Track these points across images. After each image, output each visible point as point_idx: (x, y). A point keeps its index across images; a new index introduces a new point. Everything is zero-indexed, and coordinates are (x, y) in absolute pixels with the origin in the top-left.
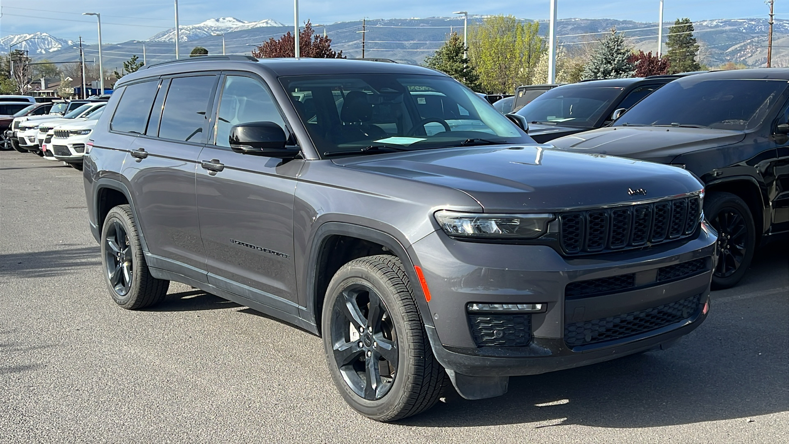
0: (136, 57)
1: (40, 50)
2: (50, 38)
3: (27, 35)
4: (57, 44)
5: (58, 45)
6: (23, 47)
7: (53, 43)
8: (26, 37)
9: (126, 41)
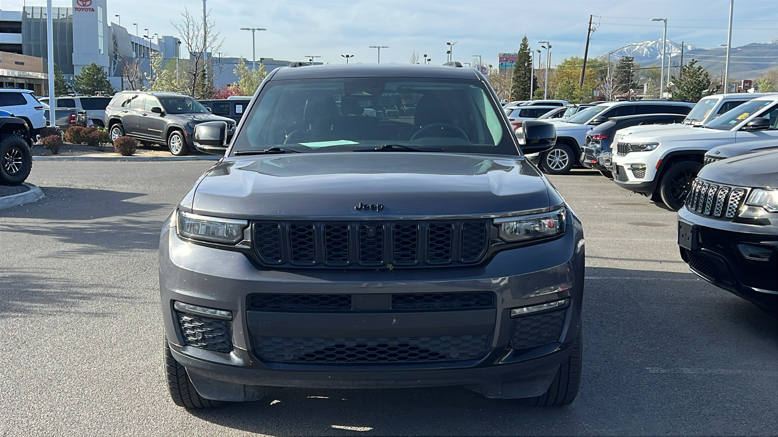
0: (694, 61)
1: (659, 56)
2: (671, 43)
3: (649, 42)
4: (676, 50)
5: (678, 51)
6: (644, 53)
7: (673, 49)
8: (648, 43)
9: (746, 45)
